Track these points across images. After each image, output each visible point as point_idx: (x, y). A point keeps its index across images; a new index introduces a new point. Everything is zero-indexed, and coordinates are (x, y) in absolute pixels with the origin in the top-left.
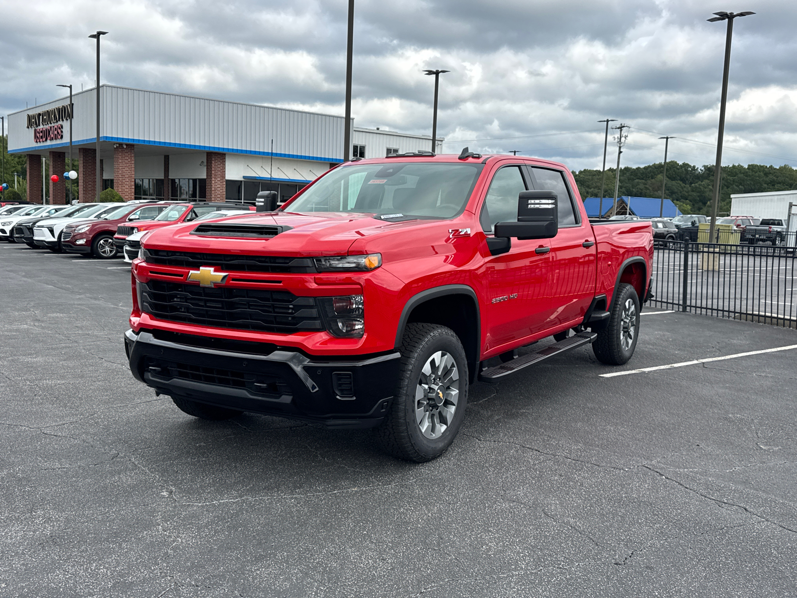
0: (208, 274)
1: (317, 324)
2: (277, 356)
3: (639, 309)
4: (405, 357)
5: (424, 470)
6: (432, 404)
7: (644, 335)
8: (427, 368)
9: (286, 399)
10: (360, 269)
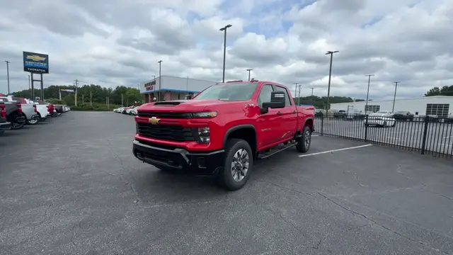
0: (154, 119)
1: (192, 138)
2: (177, 150)
3: (310, 134)
4: (227, 151)
5: (234, 194)
6: (238, 169)
7: (313, 142)
8: (236, 155)
9: (180, 167)
10: (209, 117)
